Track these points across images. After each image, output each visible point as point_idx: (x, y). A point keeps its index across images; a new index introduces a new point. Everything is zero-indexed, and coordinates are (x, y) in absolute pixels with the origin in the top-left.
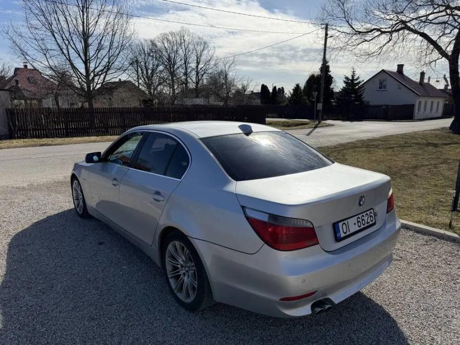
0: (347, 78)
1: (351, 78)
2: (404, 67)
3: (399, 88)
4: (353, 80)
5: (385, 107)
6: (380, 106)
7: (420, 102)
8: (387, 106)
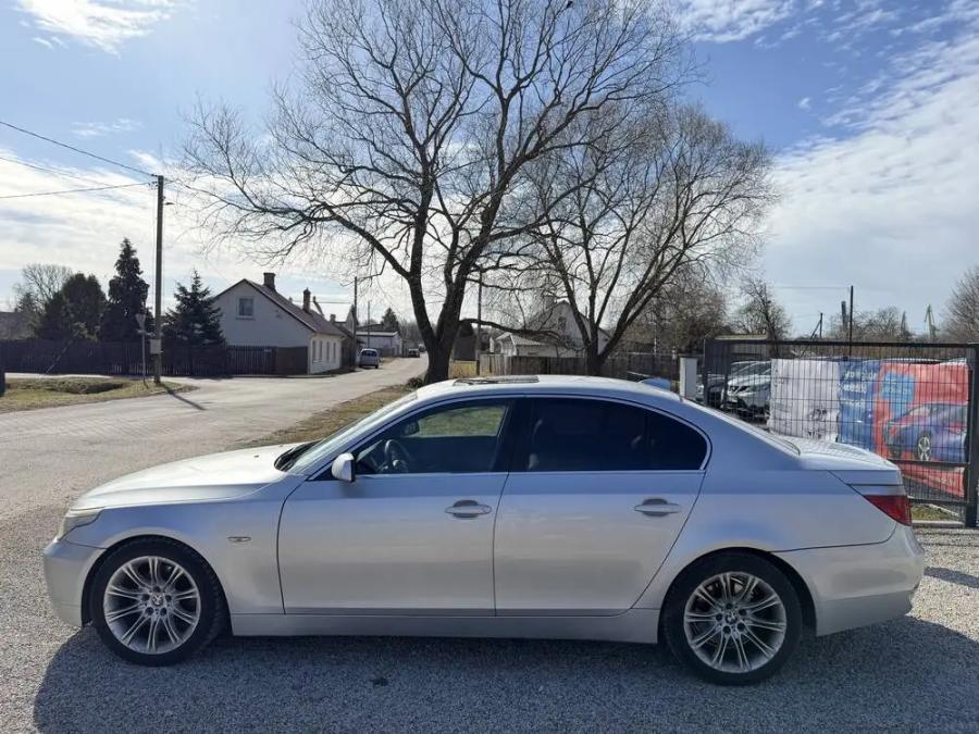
0: (183, 289)
1: (189, 290)
2: (276, 279)
3: (278, 316)
4: (195, 294)
5: (270, 351)
6: (260, 349)
7: (314, 343)
8: (274, 349)
